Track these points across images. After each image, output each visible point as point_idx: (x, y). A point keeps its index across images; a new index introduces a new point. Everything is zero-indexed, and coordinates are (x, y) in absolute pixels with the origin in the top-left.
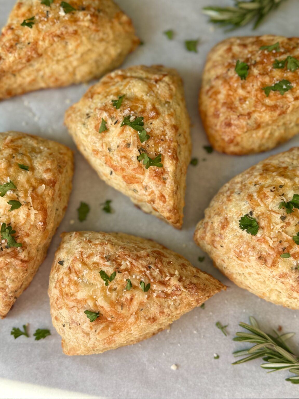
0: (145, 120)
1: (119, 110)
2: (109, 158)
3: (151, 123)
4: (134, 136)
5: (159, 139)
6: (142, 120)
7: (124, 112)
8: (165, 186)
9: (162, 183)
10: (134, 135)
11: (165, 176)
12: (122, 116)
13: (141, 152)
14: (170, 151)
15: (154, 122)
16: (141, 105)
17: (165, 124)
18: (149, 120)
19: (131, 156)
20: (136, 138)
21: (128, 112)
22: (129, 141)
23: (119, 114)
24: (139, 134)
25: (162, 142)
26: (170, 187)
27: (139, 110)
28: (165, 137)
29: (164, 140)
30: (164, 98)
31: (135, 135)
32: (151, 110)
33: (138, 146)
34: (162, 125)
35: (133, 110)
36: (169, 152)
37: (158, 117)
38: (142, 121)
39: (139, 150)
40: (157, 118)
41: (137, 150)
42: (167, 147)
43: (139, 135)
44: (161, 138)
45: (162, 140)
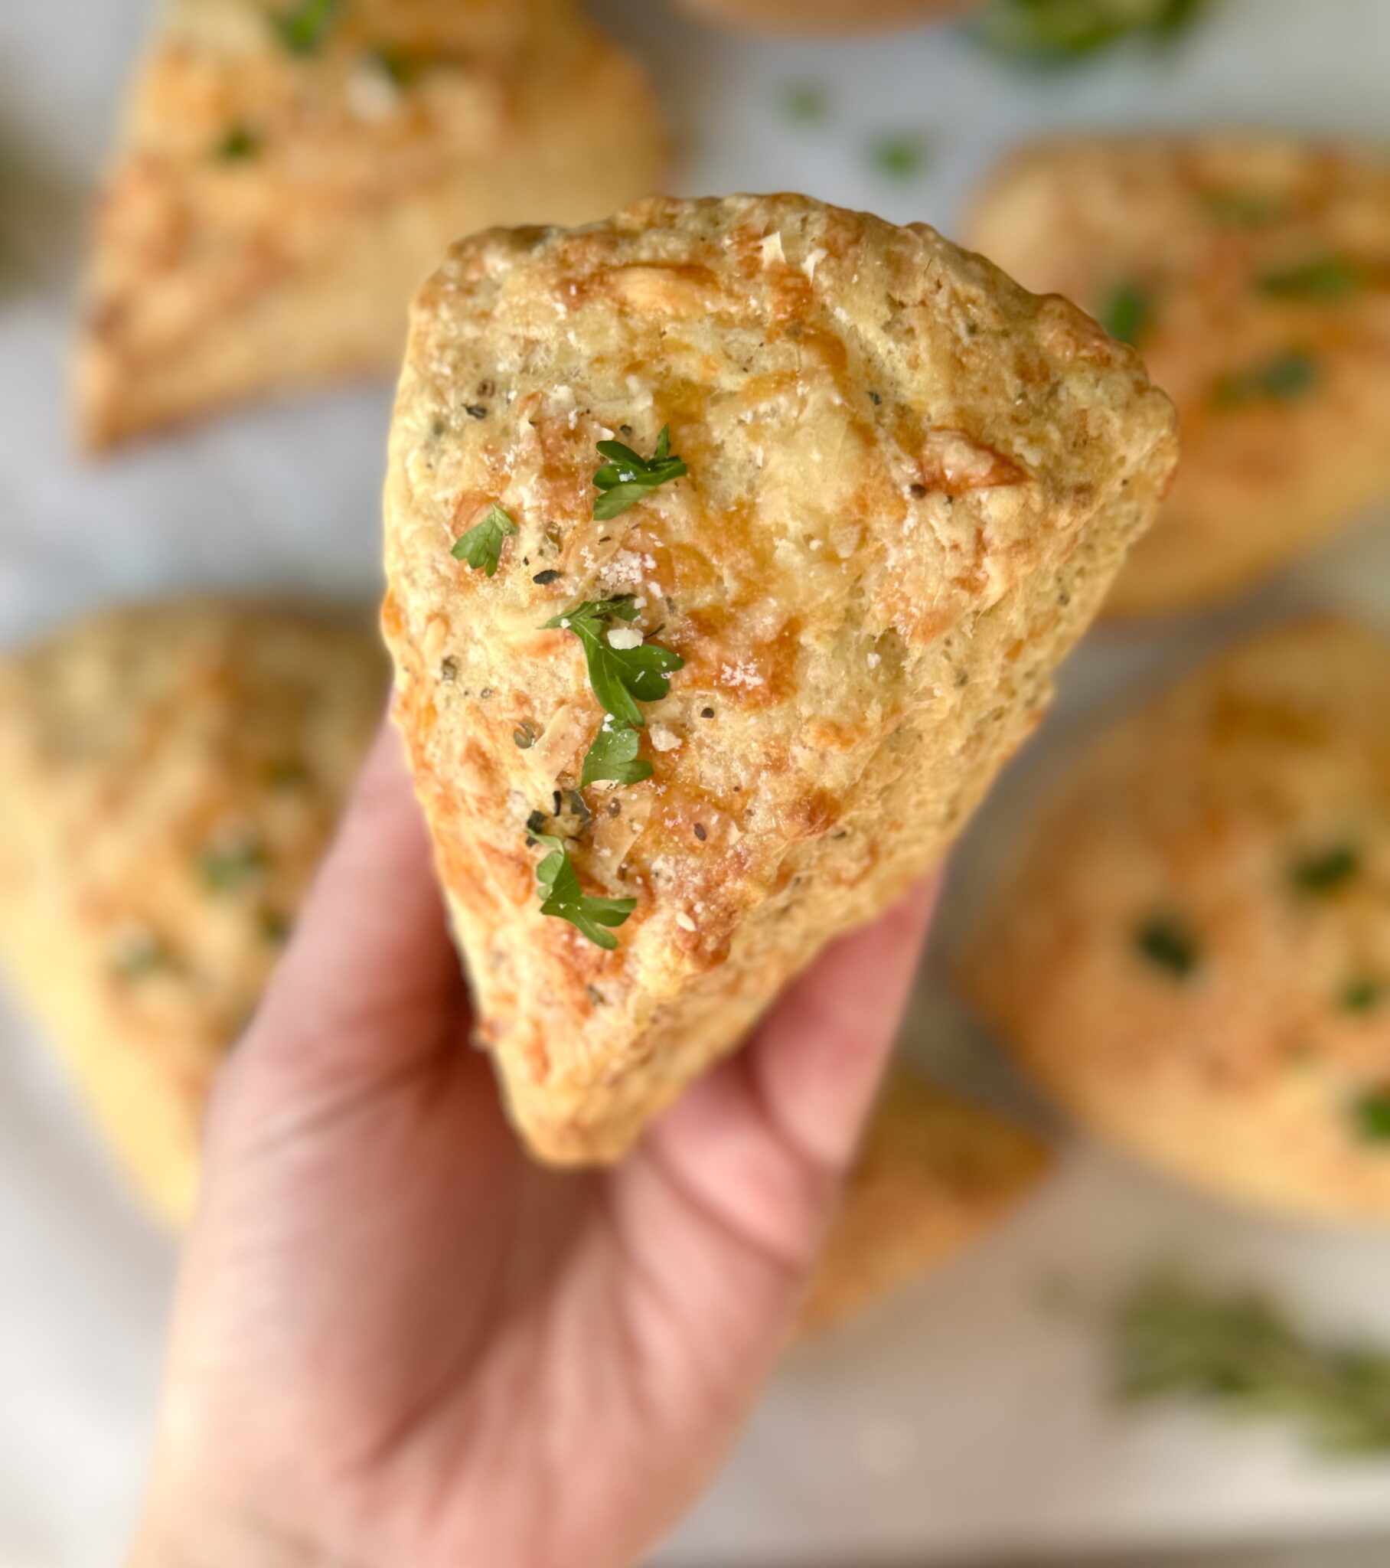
0: (685, 675)
1: (601, 529)
2: (423, 701)
3: (708, 713)
4: (577, 720)
5: (692, 817)
6: (667, 670)
7: (614, 559)
8: (579, 1025)
9: (575, 1003)
10: (578, 711)
11: (607, 986)
12: (590, 573)
13: (566, 808)
14: (699, 908)
15: (723, 716)
16: (737, 575)
17: (778, 766)
18: (709, 685)
19: (514, 782)
20: (578, 732)
21: (637, 577)
22: (539, 718)
23: (584, 551)
24: (606, 728)
25: (692, 838)
26: (596, 1046)
27: (705, 598)
28: (724, 826)
29: (711, 840)
30: (891, 609)
31: (584, 717)
32: (759, 649)
33: (563, 773)
34: (756, 756)
35: (667, 580)
36: (690, 911)
37: (767, 702)
38: (669, 675)
39: (557, 796)
40: (755, 706)
41: (551, 787)
42: (697, 880)
43: (601, 732)
44: (703, 820)
45: (701, 832)
